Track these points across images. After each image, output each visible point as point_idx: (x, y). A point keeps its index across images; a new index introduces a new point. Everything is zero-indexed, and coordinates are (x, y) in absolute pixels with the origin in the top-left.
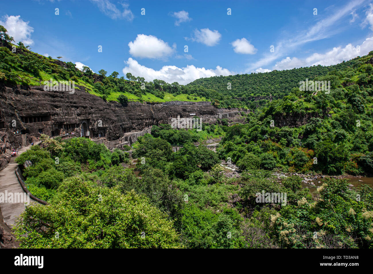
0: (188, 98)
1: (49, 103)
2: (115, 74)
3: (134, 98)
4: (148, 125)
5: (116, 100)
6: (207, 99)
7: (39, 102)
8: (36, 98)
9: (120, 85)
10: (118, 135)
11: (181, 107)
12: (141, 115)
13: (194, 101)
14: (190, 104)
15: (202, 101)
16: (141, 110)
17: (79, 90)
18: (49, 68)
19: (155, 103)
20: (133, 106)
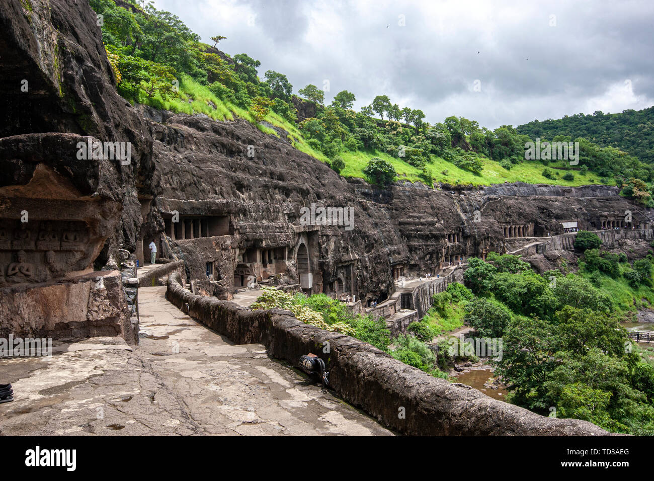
0: (547, 175)
1: (224, 171)
2: (345, 98)
3: (407, 172)
4: (452, 256)
5: (360, 175)
6: (604, 179)
7: (202, 166)
8: (192, 151)
9: (363, 129)
10: (382, 288)
11: (537, 203)
12: (433, 224)
13: (567, 184)
14: (558, 194)
15: (589, 184)
16: (432, 207)
17: (276, 139)
18: (200, 67)
19: (463, 189)
20: (408, 196)
